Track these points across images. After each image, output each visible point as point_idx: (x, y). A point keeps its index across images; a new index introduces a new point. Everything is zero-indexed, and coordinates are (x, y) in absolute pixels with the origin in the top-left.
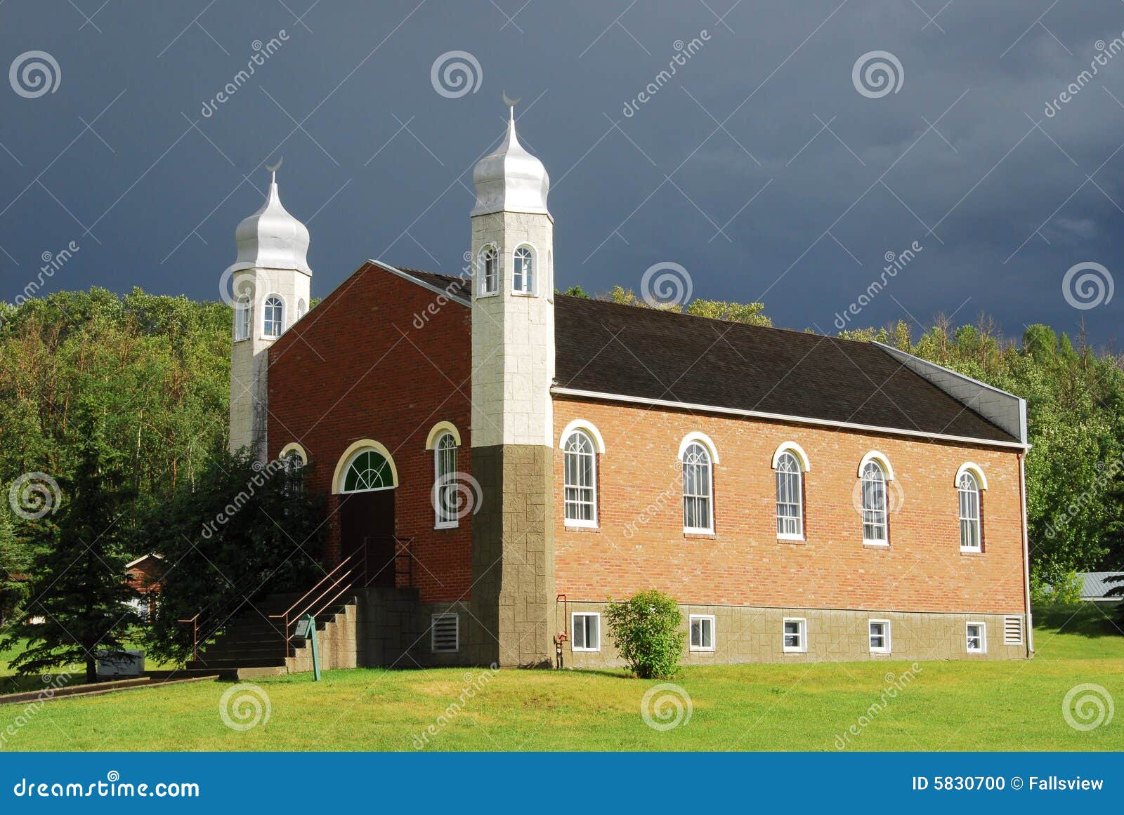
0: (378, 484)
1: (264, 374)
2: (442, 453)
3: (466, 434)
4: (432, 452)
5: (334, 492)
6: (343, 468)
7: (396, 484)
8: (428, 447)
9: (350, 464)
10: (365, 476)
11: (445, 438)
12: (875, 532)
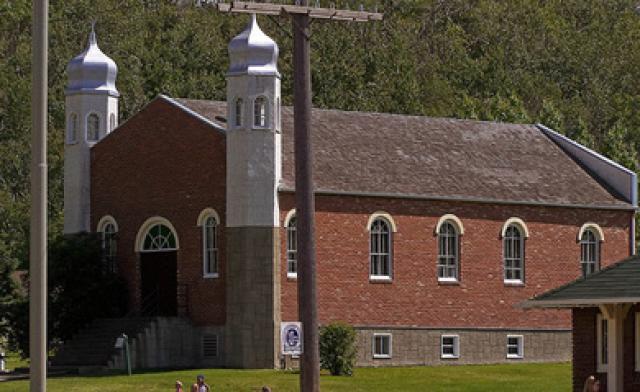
0: (166, 246)
1: (88, 168)
2: (208, 229)
3: (223, 217)
4: (201, 228)
5: (136, 250)
6: (142, 234)
7: (178, 247)
8: (199, 224)
9: (147, 232)
10: (157, 240)
11: (209, 219)
12: (513, 274)
